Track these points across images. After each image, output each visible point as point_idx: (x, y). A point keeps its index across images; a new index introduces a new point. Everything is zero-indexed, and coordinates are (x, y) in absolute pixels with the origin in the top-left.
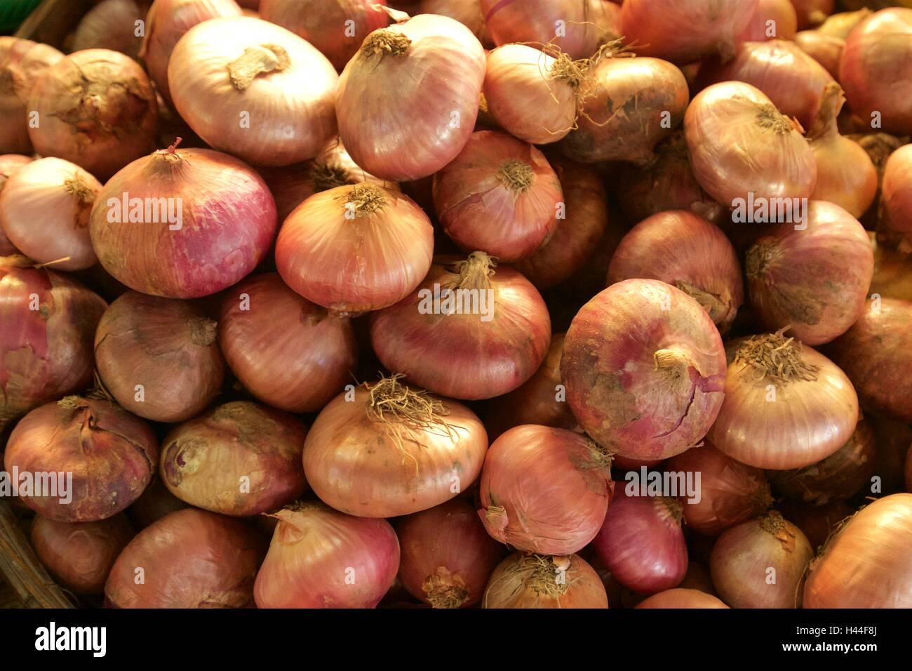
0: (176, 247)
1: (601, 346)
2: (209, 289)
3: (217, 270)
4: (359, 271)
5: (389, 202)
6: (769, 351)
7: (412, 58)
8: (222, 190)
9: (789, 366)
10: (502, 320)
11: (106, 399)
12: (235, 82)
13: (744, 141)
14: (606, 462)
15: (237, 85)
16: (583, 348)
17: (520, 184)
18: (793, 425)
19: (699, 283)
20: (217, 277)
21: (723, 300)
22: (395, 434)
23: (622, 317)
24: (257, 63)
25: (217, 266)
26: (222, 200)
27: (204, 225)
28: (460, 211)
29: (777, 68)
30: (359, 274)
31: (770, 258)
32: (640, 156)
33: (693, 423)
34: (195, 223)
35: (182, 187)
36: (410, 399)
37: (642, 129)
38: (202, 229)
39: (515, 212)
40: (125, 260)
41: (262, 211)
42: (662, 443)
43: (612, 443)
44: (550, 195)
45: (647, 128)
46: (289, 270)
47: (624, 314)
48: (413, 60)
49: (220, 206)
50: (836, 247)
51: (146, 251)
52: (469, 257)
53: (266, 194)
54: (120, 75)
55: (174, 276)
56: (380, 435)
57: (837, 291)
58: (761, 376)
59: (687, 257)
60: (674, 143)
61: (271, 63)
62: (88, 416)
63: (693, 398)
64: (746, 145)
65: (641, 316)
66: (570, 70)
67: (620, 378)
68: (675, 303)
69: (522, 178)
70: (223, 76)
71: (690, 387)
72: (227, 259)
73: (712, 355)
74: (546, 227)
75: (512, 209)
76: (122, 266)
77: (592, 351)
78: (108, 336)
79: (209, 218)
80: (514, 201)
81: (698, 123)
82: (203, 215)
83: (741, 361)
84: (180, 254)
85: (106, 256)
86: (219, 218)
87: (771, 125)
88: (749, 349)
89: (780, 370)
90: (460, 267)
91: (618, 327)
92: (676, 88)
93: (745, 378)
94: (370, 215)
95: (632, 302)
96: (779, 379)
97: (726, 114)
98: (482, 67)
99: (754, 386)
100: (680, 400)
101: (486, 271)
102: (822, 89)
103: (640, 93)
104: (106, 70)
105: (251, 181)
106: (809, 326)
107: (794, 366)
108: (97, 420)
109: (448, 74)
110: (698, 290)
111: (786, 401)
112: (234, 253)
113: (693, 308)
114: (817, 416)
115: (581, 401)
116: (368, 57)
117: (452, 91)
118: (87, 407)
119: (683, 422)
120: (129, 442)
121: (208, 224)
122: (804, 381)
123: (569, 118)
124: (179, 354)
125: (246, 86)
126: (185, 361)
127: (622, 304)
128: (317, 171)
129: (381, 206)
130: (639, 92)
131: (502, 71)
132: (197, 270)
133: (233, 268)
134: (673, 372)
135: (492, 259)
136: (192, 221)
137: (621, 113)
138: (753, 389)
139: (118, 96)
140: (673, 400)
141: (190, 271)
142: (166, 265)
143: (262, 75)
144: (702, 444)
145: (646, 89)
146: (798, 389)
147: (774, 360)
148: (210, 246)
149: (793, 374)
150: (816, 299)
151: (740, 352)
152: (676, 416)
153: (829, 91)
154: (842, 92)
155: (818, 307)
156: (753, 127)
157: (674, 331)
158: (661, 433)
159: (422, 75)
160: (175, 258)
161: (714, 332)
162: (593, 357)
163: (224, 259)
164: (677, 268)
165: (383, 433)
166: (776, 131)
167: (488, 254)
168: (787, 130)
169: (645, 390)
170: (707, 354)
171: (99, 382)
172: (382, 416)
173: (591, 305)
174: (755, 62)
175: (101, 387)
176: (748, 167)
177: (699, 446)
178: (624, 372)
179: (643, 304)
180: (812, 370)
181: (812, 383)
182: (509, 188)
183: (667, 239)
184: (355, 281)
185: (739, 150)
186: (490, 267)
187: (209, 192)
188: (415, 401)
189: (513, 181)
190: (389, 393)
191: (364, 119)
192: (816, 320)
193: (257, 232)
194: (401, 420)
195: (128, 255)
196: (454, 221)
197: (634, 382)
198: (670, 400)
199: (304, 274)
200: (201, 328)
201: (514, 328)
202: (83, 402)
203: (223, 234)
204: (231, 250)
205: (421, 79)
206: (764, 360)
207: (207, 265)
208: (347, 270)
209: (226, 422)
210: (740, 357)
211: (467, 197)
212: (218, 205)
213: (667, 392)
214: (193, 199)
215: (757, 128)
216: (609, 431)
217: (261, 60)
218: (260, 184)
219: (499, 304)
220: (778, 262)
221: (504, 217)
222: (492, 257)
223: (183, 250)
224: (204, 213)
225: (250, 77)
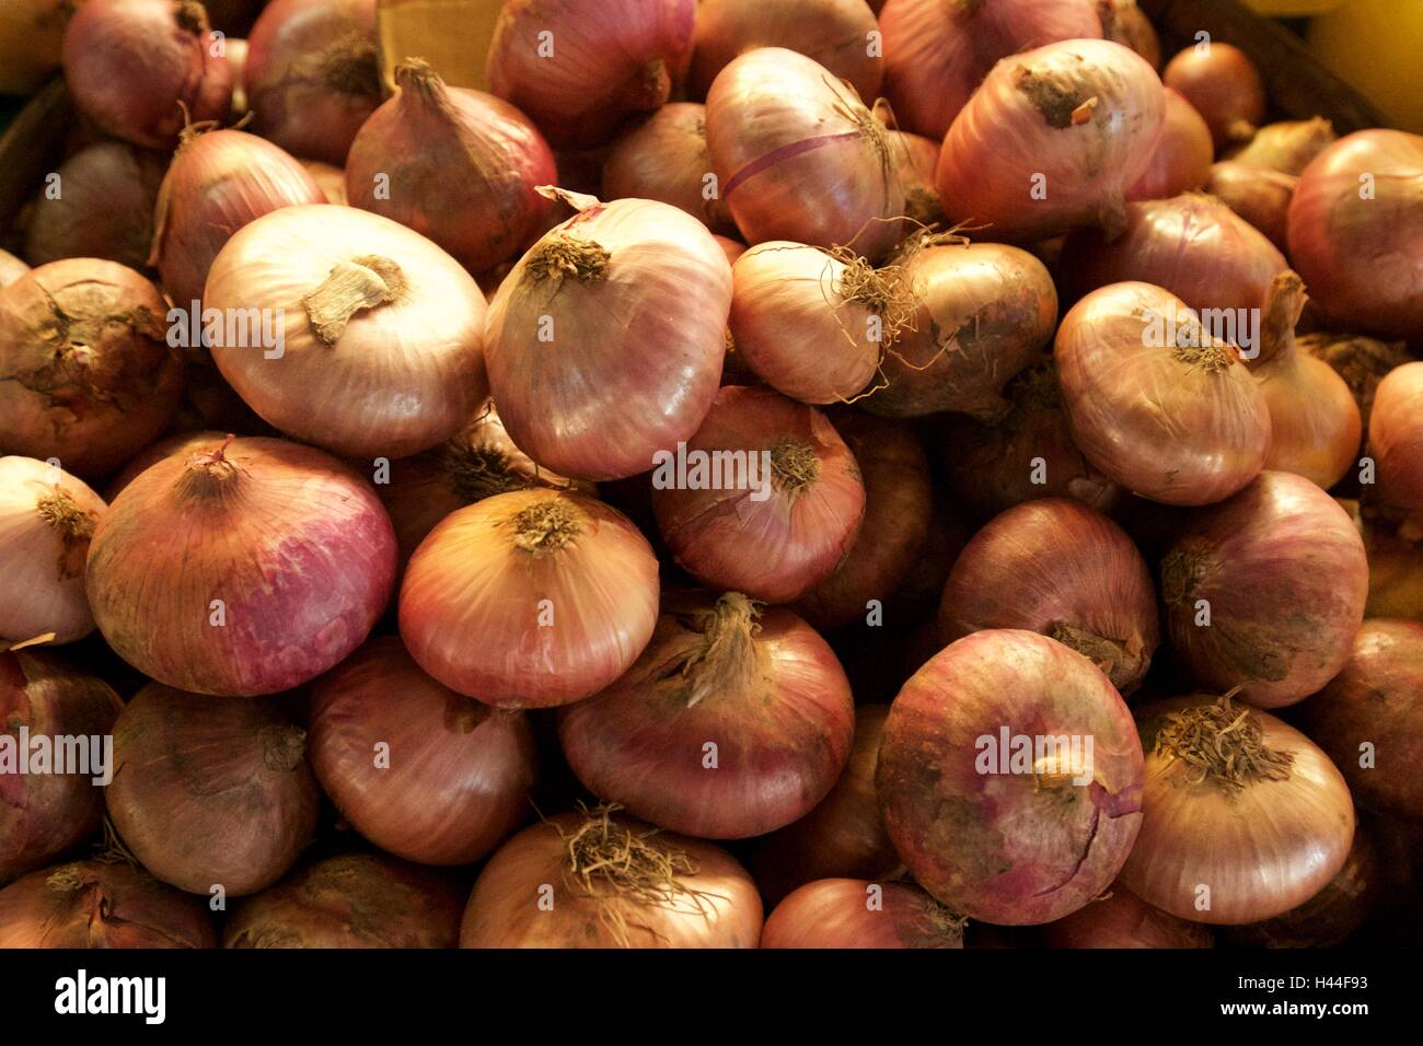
0: (235, 624)
1: (944, 755)
2: (292, 682)
3: (303, 654)
4: (542, 650)
5: (585, 528)
6: (1210, 734)
7: (612, 283)
8: (306, 519)
9: (1244, 758)
10: (776, 709)
11: (125, 862)
12: (319, 331)
13: (1157, 391)
14: (955, 932)
15: (322, 335)
16: (914, 757)
17: (798, 480)
18: (1255, 857)
19: (1091, 624)
20: (306, 664)
21: (1132, 649)
22: (614, 918)
23: (977, 705)
24: (352, 295)
25: (304, 648)
26: (309, 537)
27: (280, 583)
28: (701, 528)
29: (1195, 249)
30: (542, 654)
31: (1202, 574)
32: (983, 405)
33: (1096, 869)
34: (265, 580)
35: (240, 520)
36: (635, 854)
37: (987, 369)
38: (277, 590)
39: (790, 528)
40: (150, 645)
41: (372, 547)
42: (1047, 903)
43: (967, 906)
44: (844, 490)
45: (995, 367)
46: (425, 649)
47: (981, 700)
48: (615, 286)
49: (304, 548)
50: (1310, 557)
51: (184, 630)
52: (718, 603)
53: (378, 517)
54: (118, 304)
55: (234, 668)
56: (589, 919)
57: (1314, 629)
58: (1200, 776)
59: (1071, 581)
60: (1036, 379)
61: (378, 292)
62: (99, 899)
63: (1095, 829)
64: (1160, 395)
65: (1008, 702)
66: (871, 286)
67: (979, 806)
68: (1061, 674)
69: (801, 470)
70: (297, 319)
71: (1091, 813)
72: (321, 635)
73: (1124, 754)
74: (841, 544)
75: (786, 521)
76: (145, 654)
77: (930, 762)
78: (126, 765)
79: (288, 571)
80: (788, 509)
81: (1079, 359)
82: (277, 567)
83: (1164, 751)
84: (242, 634)
85: (117, 636)
86: (305, 569)
87: (1199, 357)
88: (1179, 731)
89: (1230, 766)
90: (705, 622)
91: (971, 722)
92: (1039, 299)
93: (1172, 779)
94: (557, 555)
95: (990, 677)
96: (1230, 782)
97: (1124, 343)
98: (726, 288)
99: (1188, 793)
100: (1076, 835)
101: (747, 627)
102: (1270, 282)
103: (984, 312)
104: (95, 298)
105: (354, 497)
106: (1269, 683)
107: (1252, 758)
108: (114, 905)
109: (674, 309)
110: (1091, 635)
111: (1241, 817)
112: (332, 625)
113: (1090, 679)
114: (1292, 838)
115: (915, 843)
116: (538, 280)
117: (681, 338)
118: (96, 883)
119: (1082, 868)
120: (170, 939)
121: (288, 582)
122: (1269, 782)
123: (871, 362)
124: (246, 789)
125: (337, 335)
126: (256, 801)
127: (975, 681)
128: (456, 458)
129: (574, 536)
130: (980, 310)
131: (760, 292)
132: (272, 656)
133: (331, 648)
134: (1064, 794)
135: (754, 605)
136: (260, 578)
137: (953, 346)
138: (1187, 799)
139: (117, 340)
140: (1065, 836)
141: (260, 660)
142: (220, 652)
143: (362, 314)
144: (1110, 895)
145: (991, 304)
146: (1258, 796)
147: (1219, 750)
148: (291, 618)
149: (1253, 772)
150: (1282, 642)
151: (1162, 735)
152: (1071, 859)
153: (1282, 286)
154: (1302, 287)
155: (1285, 654)
156: (1170, 364)
157: (1062, 722)
158: (1044, 889)
159: (632, 313)
160: (235, 640)
161: (1123, 715)
162: (932, 771)
163: (315, 636)
164: (1056, 601)
165: (595, 916)
166: (1207, 369)
167: (750, 596)
168: (1224, 366)
169: (1019, 824)
170: (1115, 754)
171: (113, 836)
172: (590, 886)
173: (923, 679)
174: (1160, 238)
175: (117, 843)
176: (1165, 432)
177: (1107, 897)
178: (984, 796)
179: (1009, 680)
180: (1281, 762)
181: (1281, 784)
182: (779, 489)
183: (1038, 554)
184: (537, 665)
185: (1149, 404)
186: (753, 618)
187: (285, 525)
188: (642, 855)
189: (786, 476)
190: (599, 843)
191: (536, 383)
192: (1280, 675)
193: (368, 584)
194: (621, 889)
195: (154, 636)
196: (692, 545)
197: (1001, 812)
198: (1060, 835)
199: (451, 653)
200: (281, 743)
201: (797, 721)
202: (90, 875)
203: (312, 594)
204: (327, 619)
205: (630, 320)
206: (1203, 749)
207: (287, 649)
208: (522, 648)
209: (329, 896)
210: (1162, 744)
211: (711, 506)
212: (300, 548)
213: (1055, 823)
214: (259, 540)
215: (1176, 364)
216: (961, 890)
217: (359, 289)
218: (368, 500)
219: (770, 681)
220: (1217, 582)
221: (772, 537)
222: (755, 601)
223: (248, 626)
224: (279, 562)
225: (344, 319)
